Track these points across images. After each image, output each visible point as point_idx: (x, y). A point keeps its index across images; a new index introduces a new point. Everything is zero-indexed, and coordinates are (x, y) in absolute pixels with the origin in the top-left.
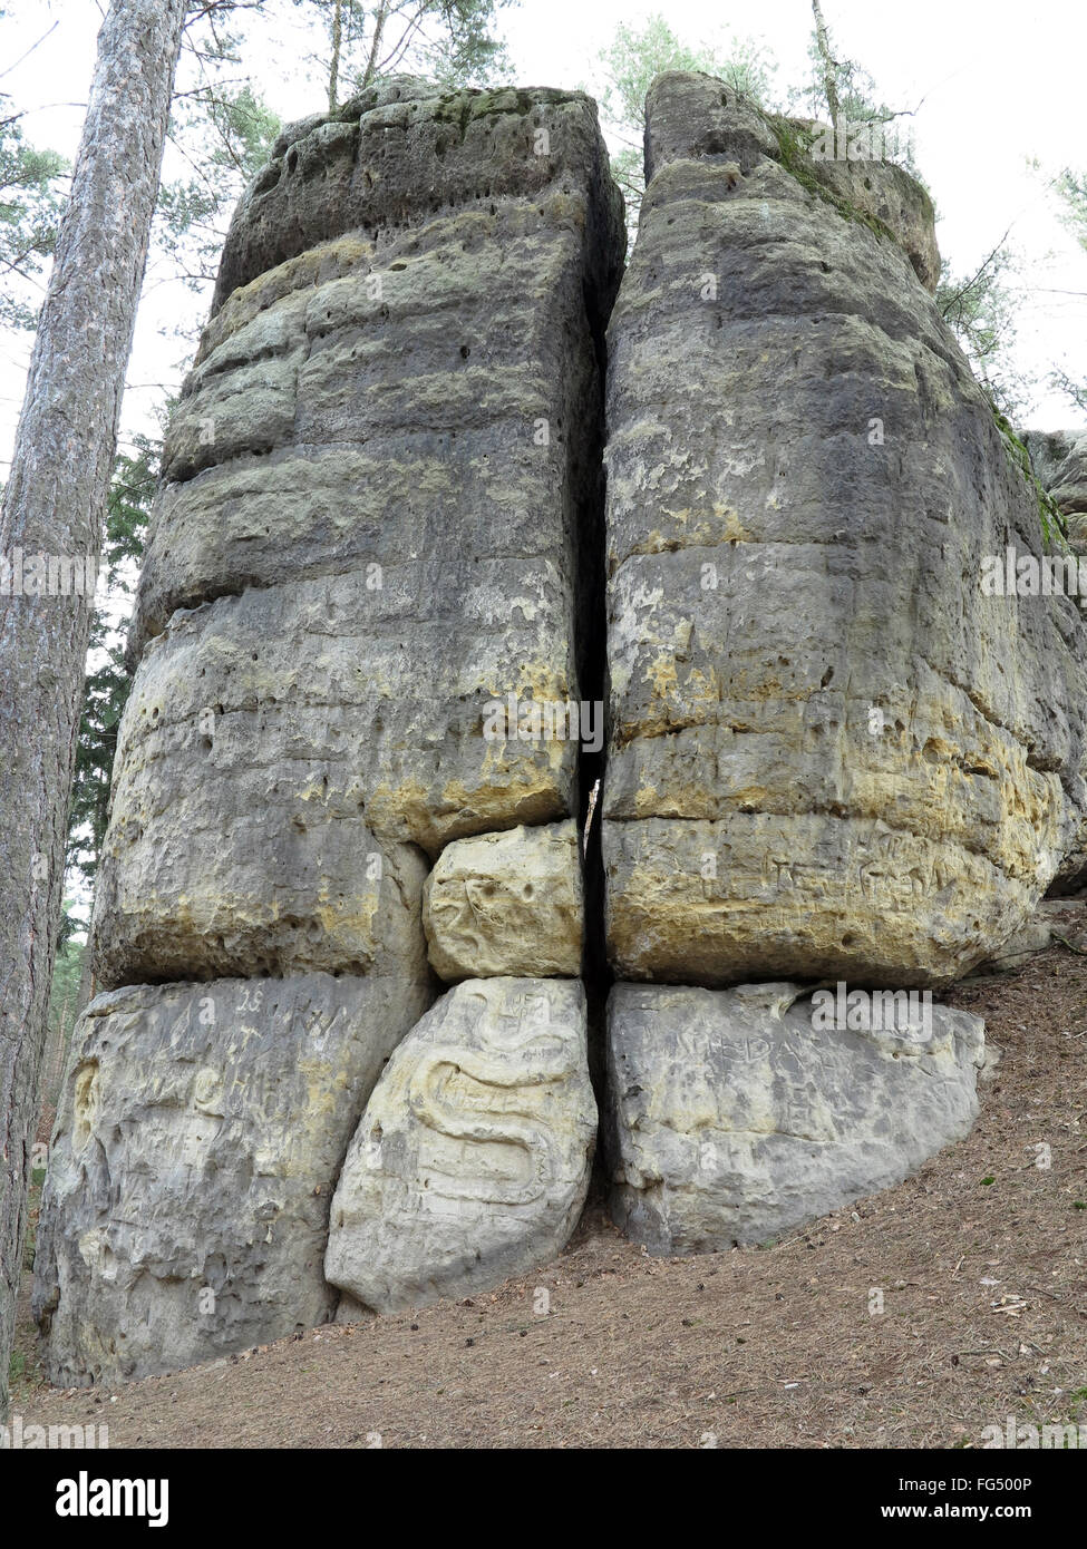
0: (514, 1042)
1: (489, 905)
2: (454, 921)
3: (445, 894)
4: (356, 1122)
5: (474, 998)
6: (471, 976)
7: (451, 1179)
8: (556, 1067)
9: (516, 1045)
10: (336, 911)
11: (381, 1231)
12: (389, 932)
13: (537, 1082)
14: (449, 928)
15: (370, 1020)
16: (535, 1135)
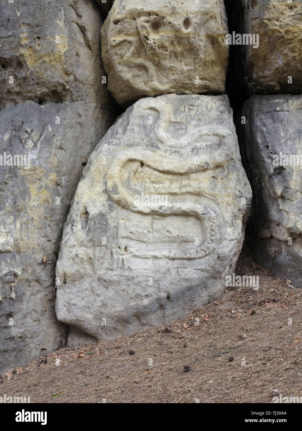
0: (184, 140)
1: (154, 37)
2: (128, 53)
3: (120, 32)
4: (67, 209)
5: (148, 111)
6: (144, 95)
7: (144, 245)
8: (219, 156)
9: (186, 142)
10: (35, 51)
11: (95, 284)
12: (78, 66)
13: (203, 169)
14: (125, 58)
15: (70, 134)
16: (206, 208)
